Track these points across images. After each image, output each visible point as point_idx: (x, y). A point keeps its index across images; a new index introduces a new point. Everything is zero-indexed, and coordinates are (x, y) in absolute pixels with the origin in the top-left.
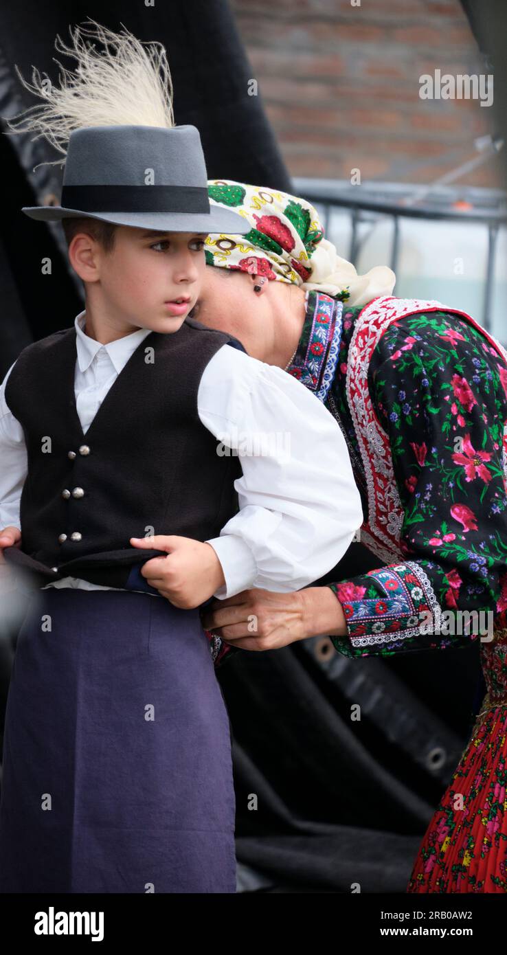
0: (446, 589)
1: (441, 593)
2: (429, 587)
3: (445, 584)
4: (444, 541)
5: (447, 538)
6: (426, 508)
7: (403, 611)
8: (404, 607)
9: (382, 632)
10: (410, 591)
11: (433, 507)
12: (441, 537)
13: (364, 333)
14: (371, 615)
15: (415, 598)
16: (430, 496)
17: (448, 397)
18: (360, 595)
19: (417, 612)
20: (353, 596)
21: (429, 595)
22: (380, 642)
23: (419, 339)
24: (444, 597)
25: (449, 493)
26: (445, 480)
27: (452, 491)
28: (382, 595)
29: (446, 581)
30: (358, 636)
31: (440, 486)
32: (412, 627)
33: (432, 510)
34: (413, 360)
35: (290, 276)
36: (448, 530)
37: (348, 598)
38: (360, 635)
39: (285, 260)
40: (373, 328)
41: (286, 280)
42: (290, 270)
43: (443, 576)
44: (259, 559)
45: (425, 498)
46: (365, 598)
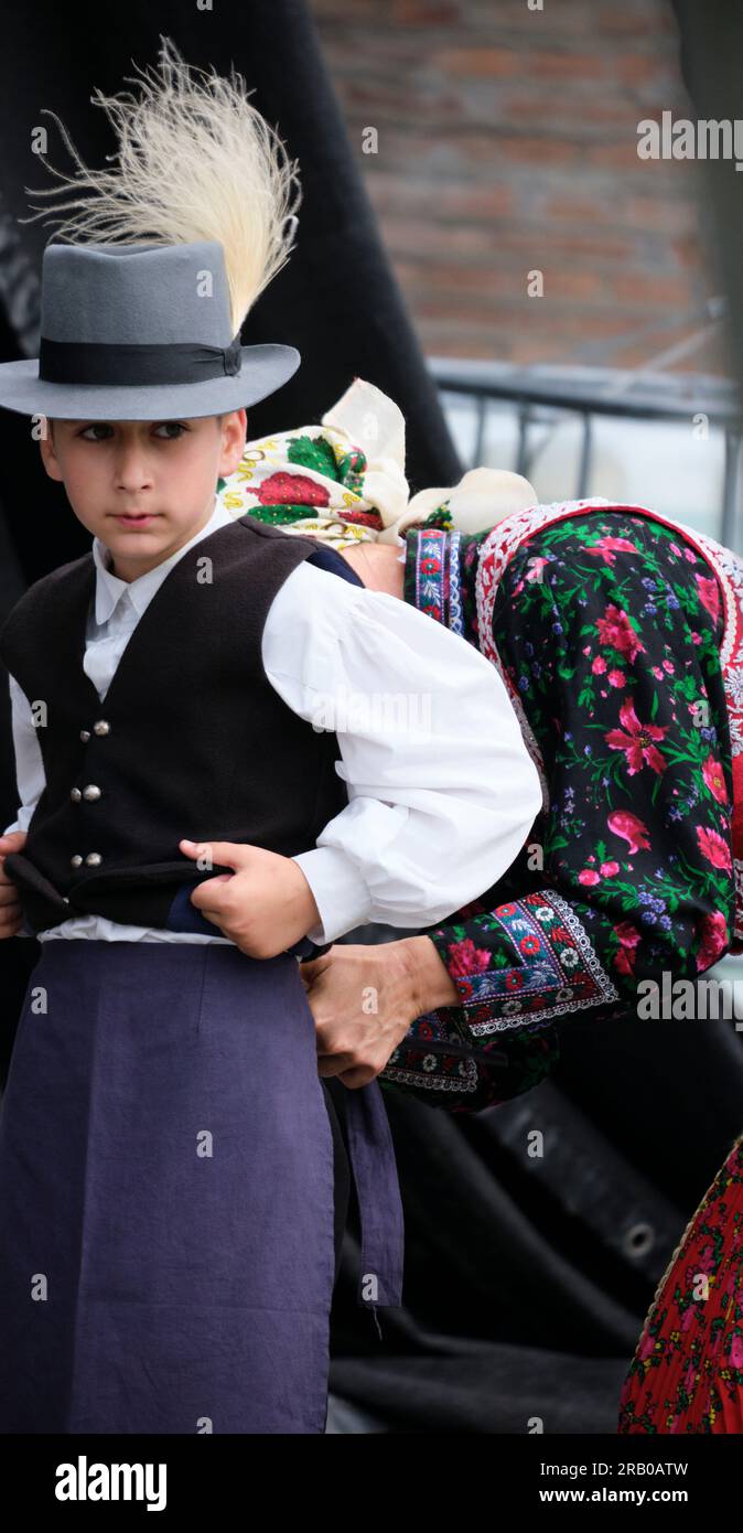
0: (615, 950)
1: (607, 955)
2: (588, 947)
3: (614, 942)
4: (601, 876)
5: (607, 870)
6: (570, 825)
7: (548, 983)
8: (549, 977)
9: (517, 1013)
10: (558, 955)
11: (579, 822)
12: (597, 868)
13: (489, 563)
14: (499, 993)
15: (567, 964)
16: (573, 806)
17: (588, 649)
18: (482, 966)
19: (570, 982)
20: (471, 967)
21: (588, 959)
22: (515, 1026)
23: (553, 558)
24: (612, 960)
25: (604, 797)
26: (595, 777)
27: (607, 791)
28: (514, 962)
29: (614, 937)
30: (481, 1022)
31: (588, 788)
32: (563, 1002)
33: (579, 827)
34: (541, 593)
35: (350, 535)
36: (607, 855)
37: (463, 971)
38: (485, 1020)
39: (327, 518)
40: (499, 554)
41: (349, 543)
42: (345, 528)
43: (609, 929)
44: (371, 883)
45: (566, 810)
46: (488, 970)
